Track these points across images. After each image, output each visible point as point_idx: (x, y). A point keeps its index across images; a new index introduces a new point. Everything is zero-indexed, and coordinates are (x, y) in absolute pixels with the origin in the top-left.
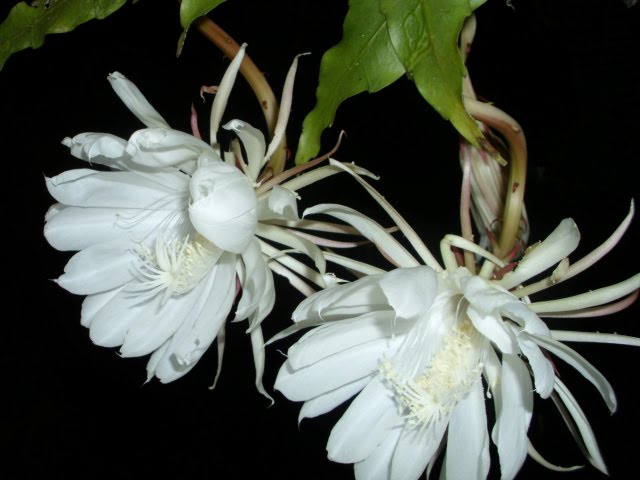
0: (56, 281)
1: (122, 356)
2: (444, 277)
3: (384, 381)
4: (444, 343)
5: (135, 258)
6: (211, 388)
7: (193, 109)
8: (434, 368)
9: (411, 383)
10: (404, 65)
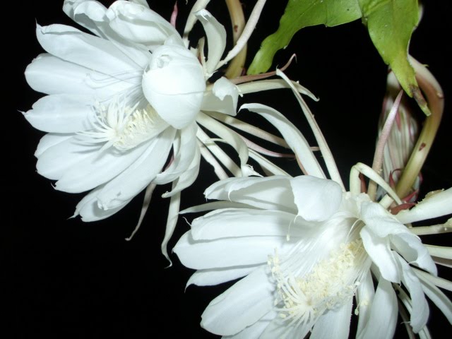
0: (23, 113)
1: (56, 188)
2: (347, 198)
3: (269, 275)
4: (330, 256)
5: (92, 114)
6: (128, 239)
7: (176, 7)
8: (315, 275)
9: (292, 281)
10: (362, 10)
